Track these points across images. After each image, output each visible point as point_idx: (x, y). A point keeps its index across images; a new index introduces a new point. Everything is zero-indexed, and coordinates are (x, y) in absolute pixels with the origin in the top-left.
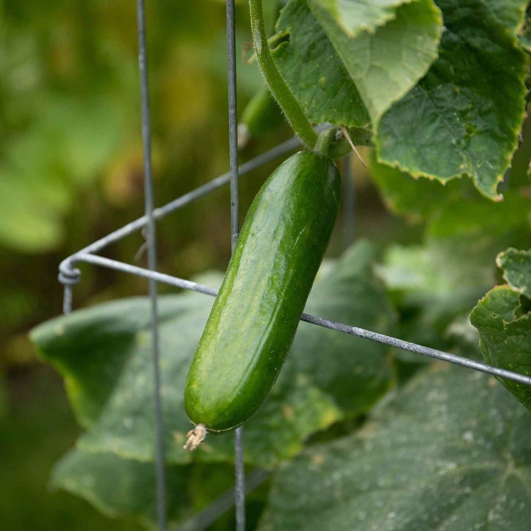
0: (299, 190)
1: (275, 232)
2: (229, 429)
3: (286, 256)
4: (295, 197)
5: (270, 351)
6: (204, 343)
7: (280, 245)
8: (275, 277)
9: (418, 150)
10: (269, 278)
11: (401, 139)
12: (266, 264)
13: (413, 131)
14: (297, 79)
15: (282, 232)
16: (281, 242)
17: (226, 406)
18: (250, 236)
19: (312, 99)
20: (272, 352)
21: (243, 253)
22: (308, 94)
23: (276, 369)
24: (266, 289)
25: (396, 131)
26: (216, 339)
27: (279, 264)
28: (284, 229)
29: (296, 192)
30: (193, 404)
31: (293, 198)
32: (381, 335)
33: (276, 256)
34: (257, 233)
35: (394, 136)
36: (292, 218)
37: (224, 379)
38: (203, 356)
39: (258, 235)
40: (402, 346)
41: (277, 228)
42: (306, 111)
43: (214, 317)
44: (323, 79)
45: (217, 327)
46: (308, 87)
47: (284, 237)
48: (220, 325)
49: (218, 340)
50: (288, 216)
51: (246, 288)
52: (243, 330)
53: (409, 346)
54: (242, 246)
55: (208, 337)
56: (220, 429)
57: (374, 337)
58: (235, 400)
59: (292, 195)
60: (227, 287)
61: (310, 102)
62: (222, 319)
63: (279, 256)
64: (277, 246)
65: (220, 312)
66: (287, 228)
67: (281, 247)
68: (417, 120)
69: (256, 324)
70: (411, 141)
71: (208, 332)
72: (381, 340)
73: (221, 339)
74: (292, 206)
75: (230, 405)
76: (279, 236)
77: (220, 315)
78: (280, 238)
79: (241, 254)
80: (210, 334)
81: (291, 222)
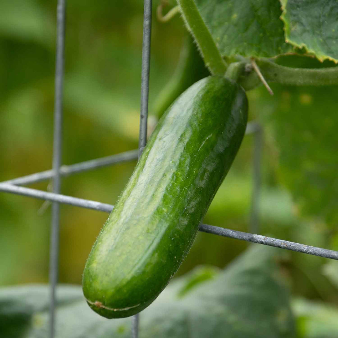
0: (208, 103)
1: (182, 136)
2: (126, 309)
3: (192, 156)
4: (203, 108)
5: (171, 238)
6: (106, 229)
7: (186, 147)
8: (179, 173)
9: (324, 40)
10: (173, 174)
11: (308, 28)
12: (171, 162)
13: (320, 25)
14: (210, 18)
15: (188, 135)
16: (188, 143)
17: (124, 283)
18: (157, 141)
19: (224, 34)
20: (173, 239)
21: (149, 155)
22: (220, 31)
23: (175, 257)
24: (170, 183)
25: (304, 20)
26: (118, 224)
27: (184, 163)
28: (191, 133)
29: (205, 104)
30: (91, 281)
31: (201, 109)
32: (281, 240)
33: (182, 155)
34: (164, 137)
35: (302, 24)
36: (199, 125)
37: (124, 257)
38: (104, 239)
39: (165, 139)
40: (302, 248)
41: (184, 133)
42: (218, 45)
43: (117, 208)
44: (235, 16)
45: (119, 215)
46: (221, 24)
47: (190, 140)
48: (123, 213)
49: (120, 224)
50: (195, 123)
51: (151, 181)
52: (145, 216)
53: (309, 248)
54: (148, 150)
55: (111, 224)
56: (116, 308)
57: (274, 242)
58: (133, 278)
59: (200, 106)
60: (132, 183)
61: (222, 38)
62: (126, 208)
63: (185, 156)
64: (183, 148)
65: (123, 203)
66: (194, 132)
67: (187, 148)
68: (324, 16)
69: (158, 211)
70: (318, 32)
71: (111, 220)
72: (281, 244)
73: (123, 224)
74: (199, 115)
75: (129, 282)
76: (185, 139)
77: (123, 205)
78: (186, 141)
79: (147, 156)
80: (112, 221)
81: (198, 128)
